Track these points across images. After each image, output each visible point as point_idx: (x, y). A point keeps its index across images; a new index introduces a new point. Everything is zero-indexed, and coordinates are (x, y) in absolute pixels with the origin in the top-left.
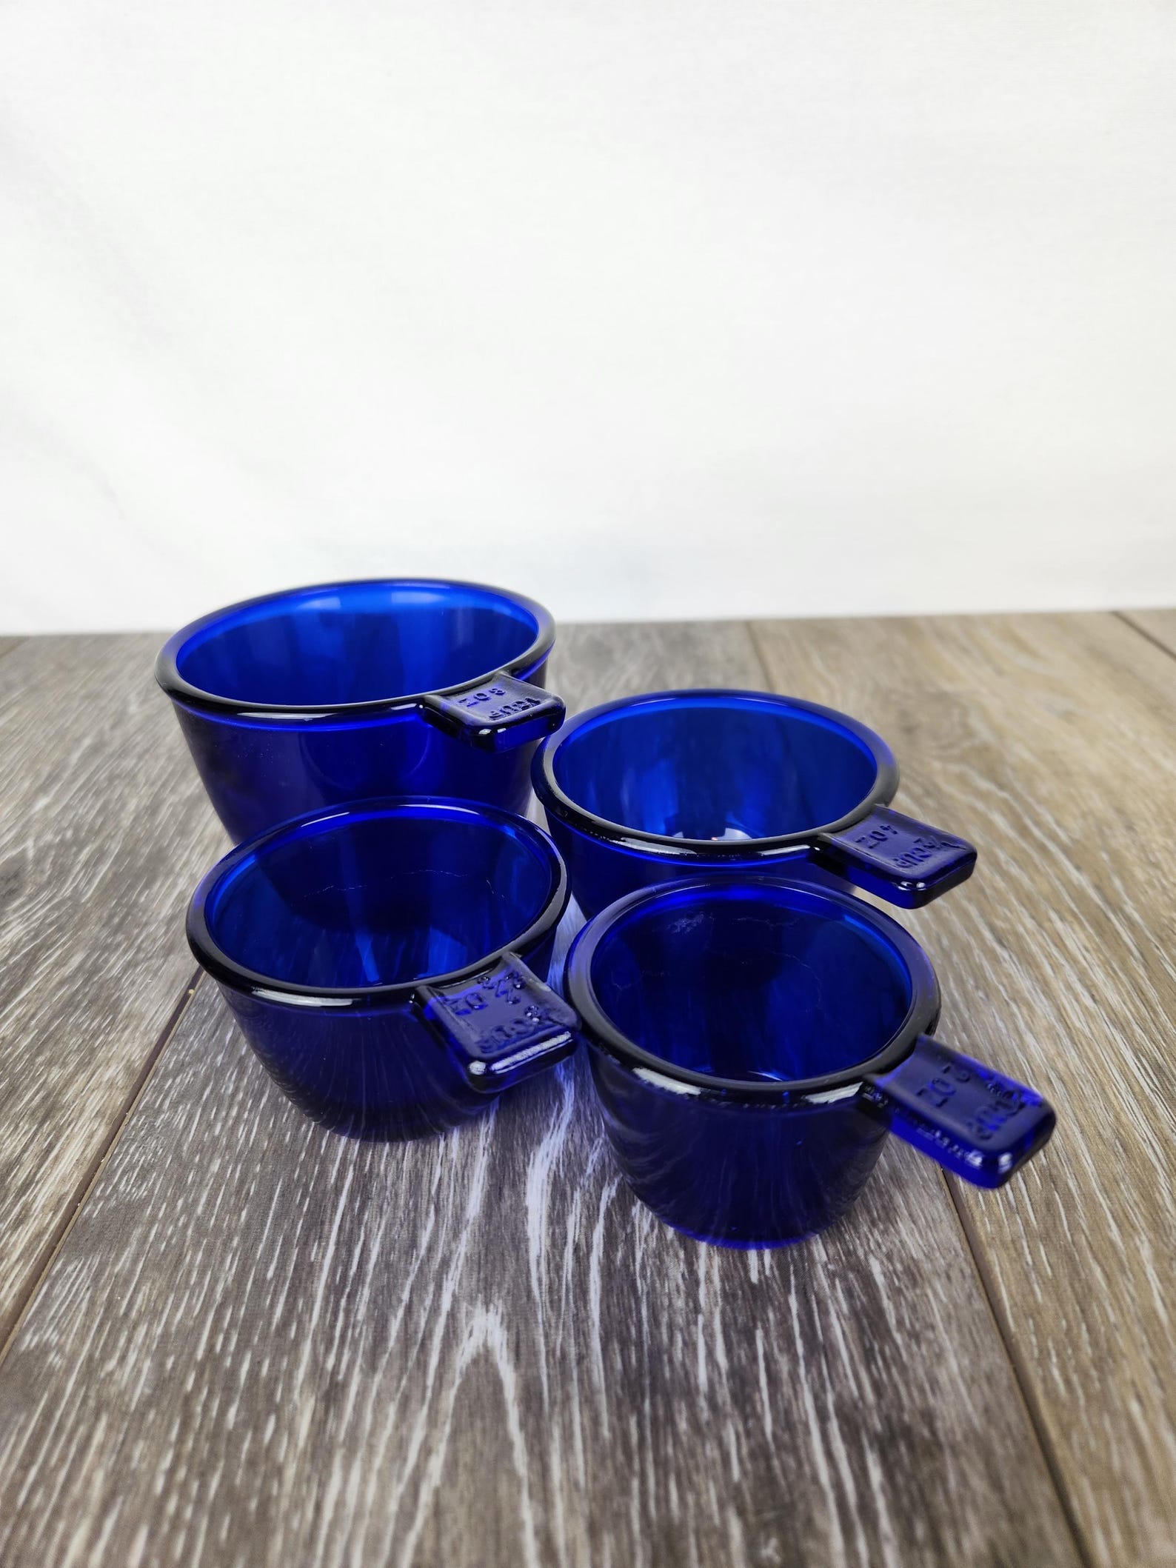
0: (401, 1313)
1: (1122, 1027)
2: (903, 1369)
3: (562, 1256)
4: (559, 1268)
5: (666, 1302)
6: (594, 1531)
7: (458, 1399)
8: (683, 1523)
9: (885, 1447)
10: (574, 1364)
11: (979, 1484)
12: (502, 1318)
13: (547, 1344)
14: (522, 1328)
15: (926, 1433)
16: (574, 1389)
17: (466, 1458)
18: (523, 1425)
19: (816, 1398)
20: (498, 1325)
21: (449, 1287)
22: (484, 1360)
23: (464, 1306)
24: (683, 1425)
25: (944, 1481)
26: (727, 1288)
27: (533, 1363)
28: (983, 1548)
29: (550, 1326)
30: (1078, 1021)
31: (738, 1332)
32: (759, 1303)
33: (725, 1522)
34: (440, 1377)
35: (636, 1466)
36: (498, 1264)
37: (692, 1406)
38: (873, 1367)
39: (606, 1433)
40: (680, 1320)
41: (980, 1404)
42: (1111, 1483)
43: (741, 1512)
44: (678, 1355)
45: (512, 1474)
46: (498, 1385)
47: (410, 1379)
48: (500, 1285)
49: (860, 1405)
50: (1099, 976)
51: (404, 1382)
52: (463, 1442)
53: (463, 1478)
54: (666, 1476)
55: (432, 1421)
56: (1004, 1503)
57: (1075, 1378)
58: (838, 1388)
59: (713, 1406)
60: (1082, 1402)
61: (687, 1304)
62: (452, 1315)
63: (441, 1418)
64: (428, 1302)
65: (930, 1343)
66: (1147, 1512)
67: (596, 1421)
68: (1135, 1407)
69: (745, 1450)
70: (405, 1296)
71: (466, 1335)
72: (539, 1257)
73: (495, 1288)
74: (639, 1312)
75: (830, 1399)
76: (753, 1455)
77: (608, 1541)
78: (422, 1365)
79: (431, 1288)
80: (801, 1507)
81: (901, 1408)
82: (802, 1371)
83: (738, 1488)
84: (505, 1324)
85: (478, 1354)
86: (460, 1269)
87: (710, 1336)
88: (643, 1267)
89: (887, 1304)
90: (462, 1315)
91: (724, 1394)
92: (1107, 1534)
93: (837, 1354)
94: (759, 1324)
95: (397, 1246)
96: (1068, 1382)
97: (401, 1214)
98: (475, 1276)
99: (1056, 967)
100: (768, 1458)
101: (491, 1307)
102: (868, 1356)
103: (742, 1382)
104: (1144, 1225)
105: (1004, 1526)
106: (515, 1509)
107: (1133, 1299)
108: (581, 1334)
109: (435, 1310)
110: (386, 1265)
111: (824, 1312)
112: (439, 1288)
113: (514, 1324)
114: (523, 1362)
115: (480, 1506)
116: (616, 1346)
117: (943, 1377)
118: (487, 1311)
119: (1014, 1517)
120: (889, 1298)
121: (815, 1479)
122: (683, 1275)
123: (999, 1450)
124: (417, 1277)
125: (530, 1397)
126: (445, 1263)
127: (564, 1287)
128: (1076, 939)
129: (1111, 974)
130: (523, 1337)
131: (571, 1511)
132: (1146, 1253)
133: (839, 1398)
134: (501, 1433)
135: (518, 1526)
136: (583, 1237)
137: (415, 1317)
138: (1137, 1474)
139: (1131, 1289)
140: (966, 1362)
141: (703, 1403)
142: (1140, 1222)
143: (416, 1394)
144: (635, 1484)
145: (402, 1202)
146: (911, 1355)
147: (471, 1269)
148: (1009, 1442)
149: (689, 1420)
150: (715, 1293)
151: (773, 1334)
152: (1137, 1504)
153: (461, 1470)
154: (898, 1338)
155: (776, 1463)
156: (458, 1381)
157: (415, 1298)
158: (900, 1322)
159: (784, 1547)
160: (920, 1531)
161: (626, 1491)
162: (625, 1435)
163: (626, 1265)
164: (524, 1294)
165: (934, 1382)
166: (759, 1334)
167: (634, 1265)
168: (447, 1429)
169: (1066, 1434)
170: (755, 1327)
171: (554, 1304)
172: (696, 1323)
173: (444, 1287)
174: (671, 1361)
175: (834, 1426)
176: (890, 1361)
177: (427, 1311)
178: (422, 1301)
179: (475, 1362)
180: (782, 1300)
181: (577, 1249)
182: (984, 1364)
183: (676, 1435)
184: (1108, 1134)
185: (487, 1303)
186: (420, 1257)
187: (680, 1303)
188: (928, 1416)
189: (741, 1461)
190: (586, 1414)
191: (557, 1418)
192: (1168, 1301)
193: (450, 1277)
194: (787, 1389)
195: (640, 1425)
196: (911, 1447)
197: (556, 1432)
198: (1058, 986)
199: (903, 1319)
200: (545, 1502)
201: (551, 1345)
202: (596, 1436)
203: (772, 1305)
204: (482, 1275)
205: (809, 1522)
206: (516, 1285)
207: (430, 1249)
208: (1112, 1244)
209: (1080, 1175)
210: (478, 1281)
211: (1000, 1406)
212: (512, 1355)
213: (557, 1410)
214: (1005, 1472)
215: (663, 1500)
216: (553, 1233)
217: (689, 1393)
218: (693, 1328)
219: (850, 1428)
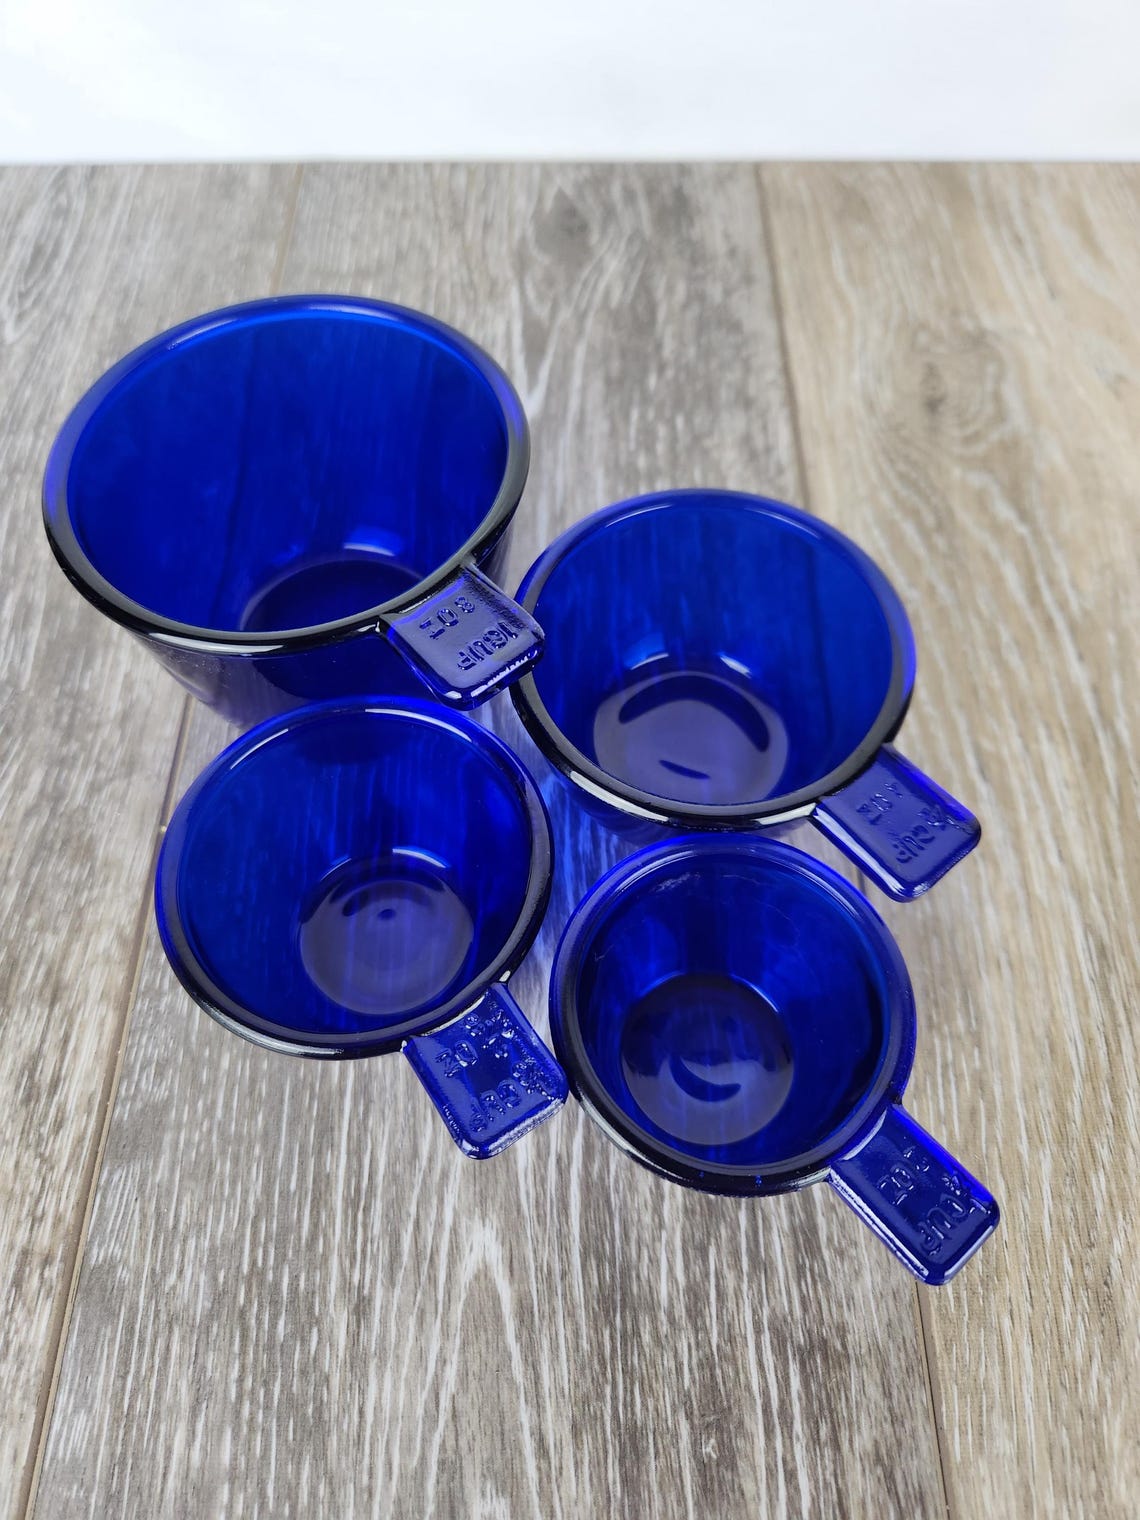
0: (410, 1227)
1: (1080, 895)
2: (827, 1285)
3: (546, 1168)
4: (543, 1180)
5: (636, 1218)
6: (576, 1432)
7: (465, 1313)
8: (645, 1425)
9: (805, 1357)
10: (558, 1279)
11: (874, 1392)
12: (497, 1233)
13: (536, 1260)
14: (514, 1244)
15: (839, 1347)
16: (559, 1303)
17: (474, 1367)
18: (518, 1338)
19: (754, 1312)
20: (494, 1240)
21: (450, 1200)
22: (483, 1275)
23: (464, 1221)
24: (646, 1338)
25: (847, 1389)
26: (688, 1203)
27: (525, 1280)
28: (869, 1447)
29: (538, 1241)
30: (1039, 888)
31: (695, 1248)
32: (714, 1219)
33: (676, 1424)
34: (448, 1293)
35: (609, 1376)
36: (491, 1176)
37: (654, 1319)
38: (803, 1284)
39: (585, 1345)
40: (647, 1236)
41: (885, 1320)
42: (975, 1390)
43: (689, 1416)
44: (644, 1272)
45: (511, 1381)
46: (496, 1300)
47: (423, 1294)
48: (493, 1199)
49: (789, 1318)
50: (1071, 824)
51: (419, 1296)
52: (472, 1350)
53: (473, 1384)
54: (632, 1384)
55: (445, 1334)
56: (891, 1409)
57: (964, 1294)
58: (773, 1303)
59: (672, 1321)
60: (966, 1318)
61: (653, 1220)
62: (454, 1231)
63: (452, 1331)
64: (433, 1216)
65: (851, 1258)
66: (997, 1410)
67: (577, 1334)
68: (1007, 1322)
69: (695, 1361)
70: (413, 1210)
71: (467, 1249)
72: (526, 1169)
73: (489, 1201)
74: (613, 1229)
75: (766, 1312)
76: (701, 1365)
77: (587, 1438)
78: (433, 1279)
79: (435, 1201)
80: (735, 1411)
81: (822, 1322)
82: (745, 1287)
83: (688, 1395)
84: (500, 1240)
85: (479, 1270)
86: (458, 1181)
87: (671, 1252)
88: (617, 1181)
89: (821, 1220)
90: (463, 1231)
91: (680, 1311)
92: (963, 1433)
93: (774, 1269)
94: (713, 1241)
95: (401, 1155)
96: (958, 1299)
97: (401, 1120)
98: (472, 1188)
99: (1032, 810)
100: (712, 1369)
101: (487, 1221)
102: (800, 1271)
103: (695, 1296)
104: (1050, 1137)
105: (887, 1427)
106: (515, 1413)
107: (1026, 1216)
108: (564, 1249)
109: (439, 1224)
110: (394, 1178)
111: (768, 1228)
112: (441, 1201)
113: (507, 1240)
114: (516, 1276)
115: (487, 1410)
116: (594, 1263)
117: (858, 1295)
118: (484, 1226)
119: (896, 1420)
120: (823, 1214)
121: (748, 1388)
122: (650, 1189)
123: (894, 1363)
124: (421, 1190)
125: (524, 1311)
126: (445, 1175)
127: (549, 1200)
129: (1084, 823)
130: (515, 1253)
131: (558, 1414)
132: (1047, 1167)
133: (773, 1310)
134: (501, 1344)
135: (518, 1427)
136: (564, 1147)
137: (423, 1232)
138: (996, 1384)
139: (1027, 1206)
140: (879, 1279)
141: (663, 1317)
142: (1048, 1134)
143: (430, 1308)
144: (608, 1390)
145: (401, 1106)
146: (835, 1272)
147: (468, 1181)
148: (902, 1355)
149: (651, 1333)
150: (678, 1208)
151: (724, 1250)
152: (990, 1409)
153: (471, 1377)
154: (826, 1253)
155: (718, 1372)
156: (464, 1296)
157: (422, 1212)
158: (830, 1240)
159: (721, 1444)
160: (824, 1431)
161: (600, 1397)
162: (601, 1345)
163: (602, 1179)
164: (514, 1208)
165: (850, 1298)
166: (712, 1251)
167: (609, 1178)
168: (458, 1341)
169: (948, 1349)
170: (709, 1243)
171: (541, 1219)
172: (660, 1239)
173: (446, 1201)
174: (638, 1277)
175: (766, 1337)
176: (817, 1278)
177: (433, 1226)
178: (427, 1215)
179: (477, 1278)
180: (733, 1215)
181: (559, 1160)
182: (893, 1282)
183: (640, 1346)
184: (1040, 1031)
185: (483, 1218)
186: (423, 1168)
187: (647, 1218)
188: (842, 1330)
189: (691, 1370)
190: (569, 1327)
191: (545, 1331)
192: (1054, 1219)
193: (450, 1190)
194: (731, 1304)
195: (612, 1338)
196: (825, 1358)
197: (546, 1344)
198: (1029, 837)
199: (832, 1235)
200: (539, 1408)
201: (540, 1260)
202: (577, 1348)
203: (725, 1221)
204: (478, 1189)
205: (741, 1423)
206: (507, 1199)
207: (431, 1160)
208: (1020, 1157)
209: (1006, 1080)
210: (475, 1194)
211: (900, 1320)
212: (508, 1270)
213: (545, 1323)
214: (896, 1382)
215: (630, 1405)
216: (538, 1143)
217: (652, 1308)
218: (657, 1244)
219: (778, 1341)
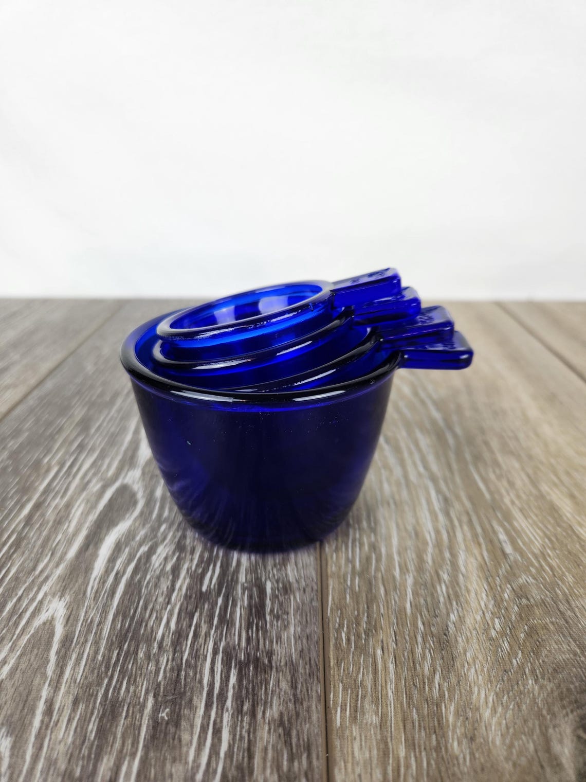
0: (15, 600)
1: (434, 479)
2: (265, 631)
3: (108, 577)
4: (104, 582)
5: (154, 598)
6: (76, 702)
7: (29, 640)
8: (124, 700)
9: (242, 668)
10: (95, 626)
11: (284, 685)
12: (66, 604)
13: (85, 616)
14: (75, 608)
15: (266, 661)
16: (91, 638)
17: (23, 666)
18: (58, 653)
19: (215, 644)
20: (63, 606)
21: (45, 588)
22: (49, 625)
23: (49, 598)
24: (141, 655)
25: (267, 683)
26: (188, 593)
27: (74, 625)
28: (276, 716)
29: (90, 608)
30: (413, 477)
31: (186, 613)
32: (202, 601)
33: (146, 700)
34: (23, 630)
35: (110, 673)
36: (74, 580)
37: (149, 646)
38: (250, 631)
39: (100, 657)
40: (158, 607)
41: (299, 648)
42: (354, 686)
43: (155, 696)
44: (151, 623)
45: (44, 675)
46: (52, 634)
47: (7, 631)
48: (71, 589)
49: (237, 647)
50: (431, 458)
51: (4, 631)
52: (24, 658)
53: (18, 674)
54: (123, 678)
55: (12, 650)
56: (295, 695)
57: (353, 638)
58: (228, 639)
59: (160, 646)
60: (352, 649)
61: (165, 600)
62: (41, 602)
63: (17, 648)
64: (31, 596)
65: (283, 620)
66: (368, 699)
67: (96, 652)
68: (379, 652)
69: (169, 667)
70: (20, 593)
71: (45, 611)
72: (97, 576)
73: (68, 591)
74: (138, 603)
75: (223, 644)
76: (172, 669)
77: (81, 707)
78: (16, 624)
79: (35, 589)
80: (188, 694)
81: (258, 649)
82: (213, 632)
83: (159, 685)
84: (67, 607)
85: (47, 620)
86: (53, 582)
87: (171, 614)
88: (148, 583)
89: (268, 602)
90: (46, 603)
91: (168, 642)
92: (343, 710)
93: (233, 624)
94: (198, 610)
95: (25, 570)
96: (348, 640)
97: (33, 555)
98: (60, 584)
99: (411, 454)
100: (179, 671)
101: (63, 599)
102: (249, 626)
103: (179, 637)
104: (413, 569)
105: (291, 705)
106: (39, 690)
107: (395, 602)
108: (105, 612)
109: (33, 599)
110: (16, 578)
111: (234, 605)
112: (39, 589)
113: (71, 607)
114: (69, 625)
115: (21, 688)
116: (120, 618)
117: (284, 636)
118: (60, 600)
119: (297, 701)
120: (270, 599)
121: (201, 682)
122: (167, 588)
123: (301, 670)
124: (30, 584)
125: (67, 641)
126: (47, 578)
127: (104, 590)
128: (424, 442)
129: (437, 457)
130: (74, 612)
131: (68, 692)
132: (410, 581)
133: (228, 644)
134: (45, 656)
135: (38, 698)
136: (123, 568)
137: (21, 602)
138: (369, 683)
139: (397, 598)
140: (299, 629)
141: (156, 645)
142: (411, 567)
143: (9, 636)
144: (106, 681)
145: (35, 550)
146: (272, 625)
147: (59, 581)
148: (307, 667)
149: (145, 653)
150: (181, 595)
151: (204, 614)
152: (364, 697)
153: (18, 671)
154: (268, 618)
155: (183, 673)
156: (32, 632)
157: (25, 593)
158: (272, 611)
159: (172, 712)
160: (246, 707)
161: (99, 684)
162: (110, 658)
163: (140, 581)
164: (82, 593)
165: (279, 638)
166: (197, 615)
167: (144, 581)
168: (18, 653)
169: (338, 665)
170: (196, 611)
171: (96, 598)
172: (166, 609)
173: (42, 589)
174: (146, 626)
175: (219, 657)
176: (260, 628)
177: (28, 600)
178: (28, 595)
179: (44, 624)
180: (214, 599)
181: (117, 574)
182: (308, 631)
183: (136, 659)
184: (410, 528)
185: (61, 597)
186: (35, 575)
187: (161, 599)
188: (270, 654)
189: (165, 672)
190: (93, 649)
191: (77, 650)
192: (413, 604)
193: (47, 584)
194: (201, 640)
195: (119, 654)
196: (256, 668)
197: (74, 656)
198: (409, 462)
199: (274, 609)
200: (56, 689)
201: (87, 617)
202: (95, 657)
203: (209, 602)
204: (64, 584)
205: (191, 700)
206: (80, 589)
207: (42, 572)
208: (394, 577)
209: (389, 546)
210: (61, 586)
211: (309, 650)
212: (65, 621)
213: (78, 646)
214: (301, 680)
215: (117, 689)
216: (108, 566)
217: (150, 640)
218: (163, 611)
219: (227, 658)
